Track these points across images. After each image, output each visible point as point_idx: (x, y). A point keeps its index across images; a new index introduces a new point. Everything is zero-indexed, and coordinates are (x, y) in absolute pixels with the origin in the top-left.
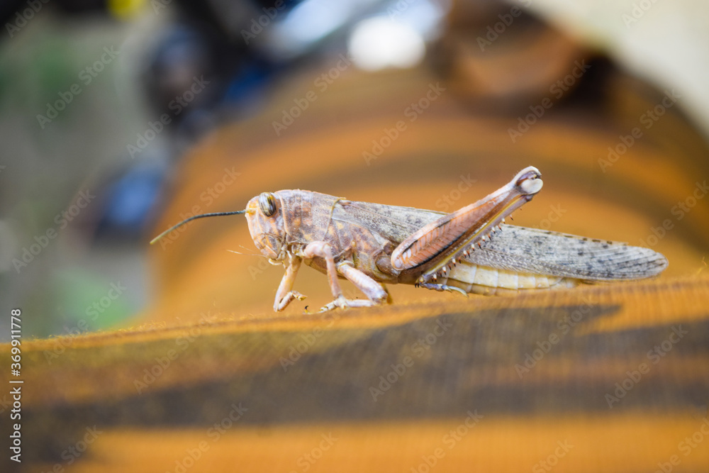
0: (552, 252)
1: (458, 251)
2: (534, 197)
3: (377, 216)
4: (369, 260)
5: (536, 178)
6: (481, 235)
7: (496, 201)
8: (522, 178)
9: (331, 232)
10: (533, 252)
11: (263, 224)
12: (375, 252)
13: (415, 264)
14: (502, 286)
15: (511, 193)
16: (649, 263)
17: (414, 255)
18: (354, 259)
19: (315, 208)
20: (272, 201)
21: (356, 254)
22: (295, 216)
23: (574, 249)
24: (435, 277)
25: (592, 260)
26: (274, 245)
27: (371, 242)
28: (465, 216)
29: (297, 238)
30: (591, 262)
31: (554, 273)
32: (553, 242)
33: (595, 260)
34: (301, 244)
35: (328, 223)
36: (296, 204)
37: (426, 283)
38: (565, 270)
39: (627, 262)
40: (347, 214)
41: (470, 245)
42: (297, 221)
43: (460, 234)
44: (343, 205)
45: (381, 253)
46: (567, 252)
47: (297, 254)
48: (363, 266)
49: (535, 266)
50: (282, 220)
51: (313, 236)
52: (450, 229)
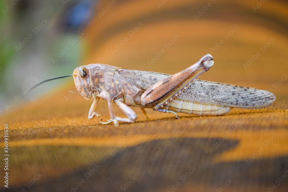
0: (219, 94)
1: (173, 94)
2: (210, 68)
3: (135, 77)
4: (130, 99)
5: (211, 60)
6: (184, 87)
7: (191, 71)
8: (204, 60)
9: (113, 85)
10: (210, 94)
11: (80, 81)
12: (133, 95)
13: (152, 101)
14: (195, 110)
15: (199, 67)
16: (266, 98)
17: (152, 97)
18: (124, 98)
19: (106, 73)
20: (85, 71)
21: (125, 96)
22: (96, 78)
23: (230, 92)
24: (162, 106)
25: (239, 97)
26: (86, 91)
27: (132, 90)
28: (176, 78)
29: (96, 88)
30: (238, 98)
31: (219, 104)
32: (220, 88)
33: (240, 97)
34: (99, 91)
35: (111, 81)
36: (96, 72)
37: (158, 109)
38: (225, 103)
39: (256, 98)
40: (121, 76)
41: (179, 92)
42: (96, 80)
43: (174, 87)
44: (119, 72)
45: (136, 95)
46: (227, 93)
47: (97, 95)
48: (128, 101)
49: (211, 101)
50: (89, 79)
51: (104, 87)
52: (169, 85)
